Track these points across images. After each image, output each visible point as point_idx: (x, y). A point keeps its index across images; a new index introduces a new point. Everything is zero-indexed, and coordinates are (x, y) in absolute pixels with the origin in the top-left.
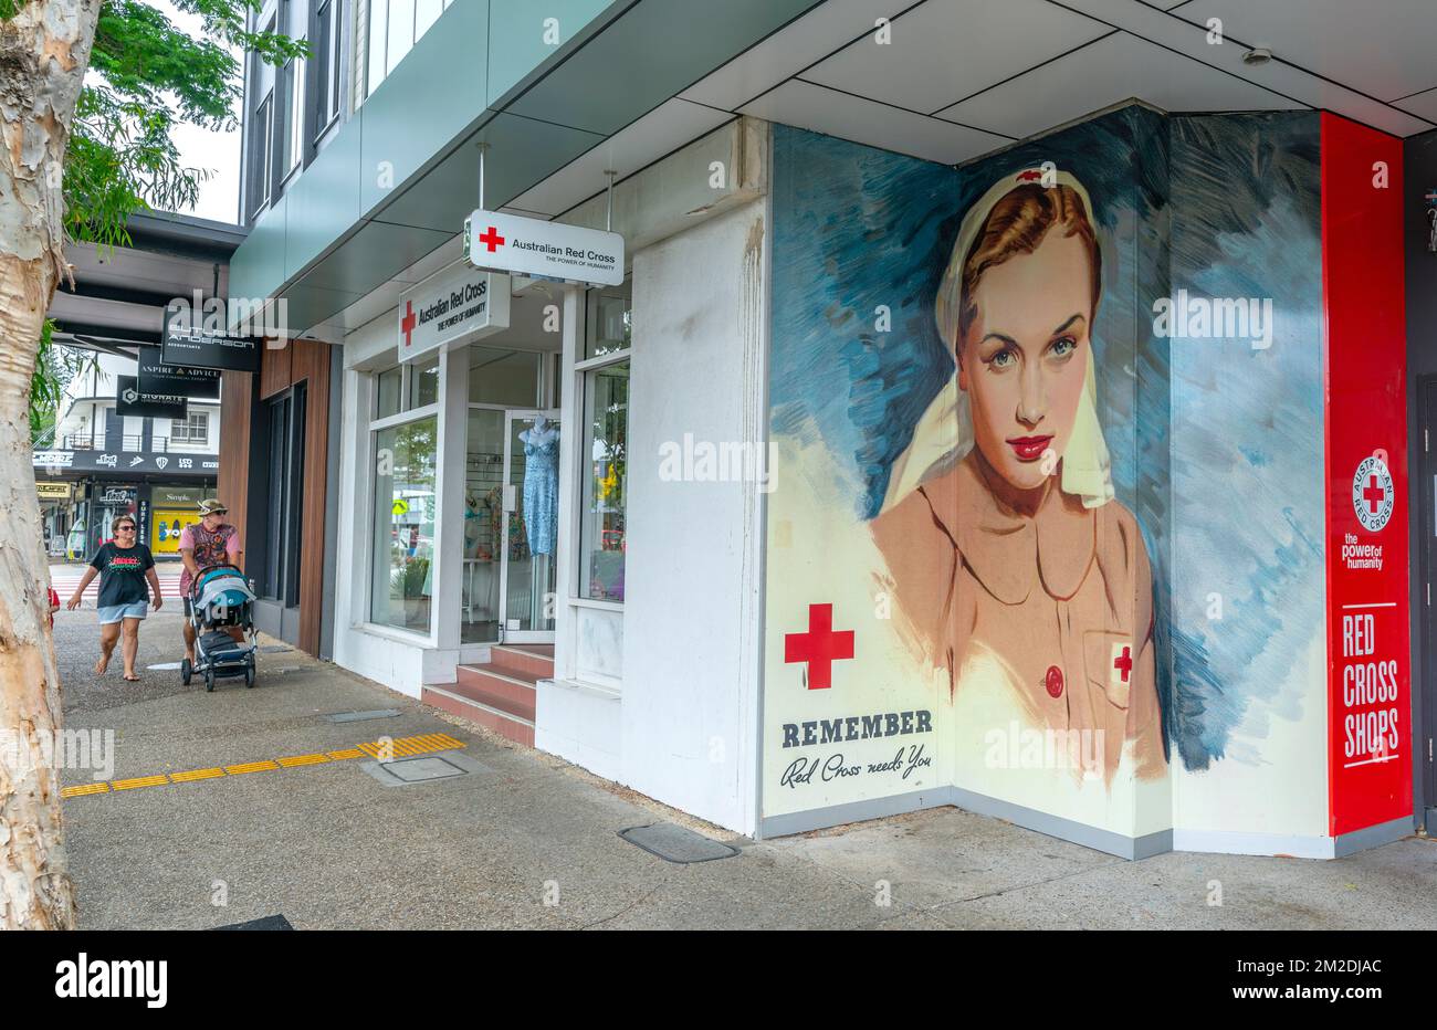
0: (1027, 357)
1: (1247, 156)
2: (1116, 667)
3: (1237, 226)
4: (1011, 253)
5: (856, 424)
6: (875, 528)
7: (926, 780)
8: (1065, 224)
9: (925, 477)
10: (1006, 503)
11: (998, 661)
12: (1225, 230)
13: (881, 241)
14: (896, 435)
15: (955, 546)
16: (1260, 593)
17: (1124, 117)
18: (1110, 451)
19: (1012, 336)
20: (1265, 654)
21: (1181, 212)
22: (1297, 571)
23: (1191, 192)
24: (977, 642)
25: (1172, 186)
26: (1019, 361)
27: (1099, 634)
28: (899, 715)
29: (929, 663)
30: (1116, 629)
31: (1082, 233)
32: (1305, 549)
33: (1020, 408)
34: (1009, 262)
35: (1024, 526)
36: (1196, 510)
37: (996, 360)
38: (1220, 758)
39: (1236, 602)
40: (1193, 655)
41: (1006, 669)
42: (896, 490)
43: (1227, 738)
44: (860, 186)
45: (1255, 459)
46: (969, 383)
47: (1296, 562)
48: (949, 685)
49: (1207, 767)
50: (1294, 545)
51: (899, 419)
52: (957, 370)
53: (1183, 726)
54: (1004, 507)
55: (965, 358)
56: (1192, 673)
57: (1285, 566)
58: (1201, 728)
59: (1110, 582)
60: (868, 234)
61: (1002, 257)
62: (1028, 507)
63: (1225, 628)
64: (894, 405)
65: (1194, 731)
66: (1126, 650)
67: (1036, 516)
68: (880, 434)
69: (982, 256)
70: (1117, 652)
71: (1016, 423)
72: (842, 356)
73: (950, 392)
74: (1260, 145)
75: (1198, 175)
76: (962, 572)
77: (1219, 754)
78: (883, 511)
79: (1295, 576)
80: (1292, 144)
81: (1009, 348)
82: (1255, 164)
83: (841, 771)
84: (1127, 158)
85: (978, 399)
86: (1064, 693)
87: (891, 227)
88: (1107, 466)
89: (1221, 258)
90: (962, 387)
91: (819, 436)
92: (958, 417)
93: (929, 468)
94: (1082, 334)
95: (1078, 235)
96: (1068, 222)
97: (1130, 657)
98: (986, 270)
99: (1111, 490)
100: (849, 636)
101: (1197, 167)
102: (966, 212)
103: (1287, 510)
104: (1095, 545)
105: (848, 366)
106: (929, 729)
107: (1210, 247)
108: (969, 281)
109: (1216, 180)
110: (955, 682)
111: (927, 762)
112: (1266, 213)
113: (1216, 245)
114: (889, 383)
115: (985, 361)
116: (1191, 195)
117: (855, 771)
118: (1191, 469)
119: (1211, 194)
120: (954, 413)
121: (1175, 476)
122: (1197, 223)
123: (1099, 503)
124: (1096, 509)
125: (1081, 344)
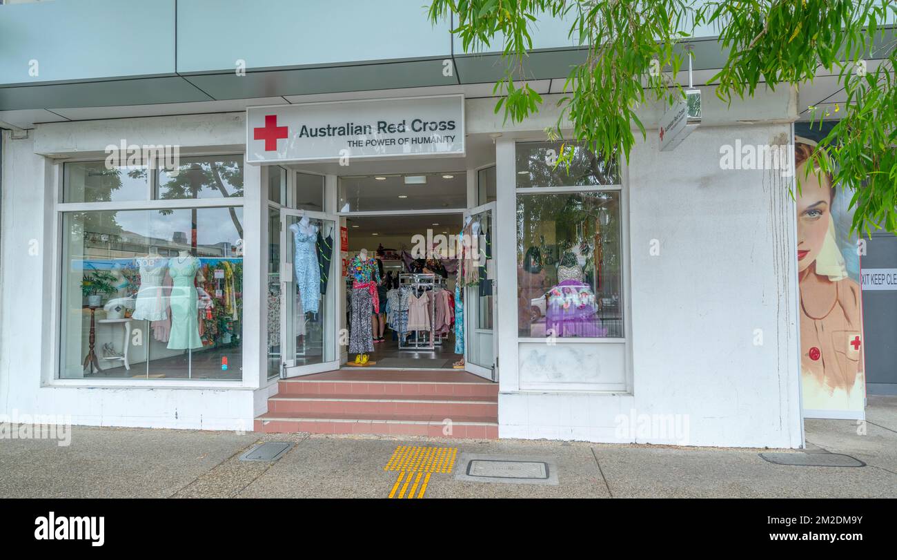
2: (851, 344)
27: (842, 332)
30: (851, 330)
59: (847, 312)
66: (857, 338)
70: (852, 338)
86: (821, 358)
94: (825, 209)
97: (860, 340)
99: (846, 274)
104: (837, 296)
123: (839, 279)
124: (837, 282)
125: (824, 213)
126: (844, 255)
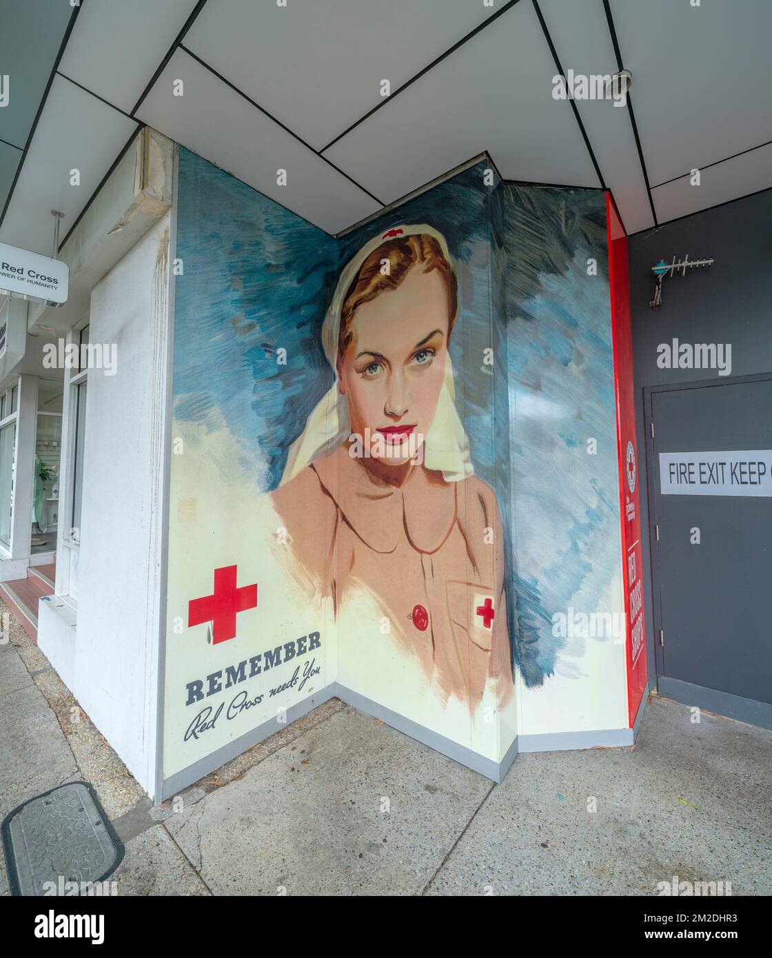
0: (393, 366)
1: (557, 219)
2: (478, 614)
3: (553, 269)
4: (379, 291)
5: (259, 414)
6: (275, 498)
7: (317, 684)
8: (424, 264)
9: (315, 456)
10: (377, 476)
11: (371, 594)
12: (544, 271)
13: (281, 274)
14: (292, 424)
15: (337, 506)
16: (575, 544)
17: (476, 171)
18: (468, 435)
19: (380, 352)
20: (580, 591)
21: (513, 255)
22: (601, 527)
23: (519, 241)
24: (354, 578)
25: (506, 236)
26: (386, 370)
27: (463, 585)
28: (296, 642)
29: (318, 595)
30: (479, 583)
31: (439, 268)
32: (606, 510)
33: (388, 404)
34: (378, 298)
35: (392, 493)
36: (530, 481)
37: (368, 371)
38: (551, 675)
39: (559, 552)
40: (530, 595)
41: (378, 601)
42: (292, 467)
43: (556, 659)
44: (263, 228)
45: (570, 443)
46: (346, 388)
47: (601, 520)
48: (333, 607)
49: (542, 684)
50: (599, 507)
51: (294, 412)
52: (337, 380)
53: (523, 652)
54: (374, 478)
55: (344, 370)
56: (529, 610)
57: (594, 523)
58: (537, 653)
59: (471, 544)
60: (269, 265)
61: (372, 295)
62: (396, 479)
63: (552, 573)
64: (291, 402)
65: (532, 655)
66: (488, 602)
67: (402, 486)
68: (280, 423)
69: (356, 297)
70: (479, 601)
71: (384, 416)
72: (247, 358)
73: (333, 396)
74: (566, 212)
75: (524, 229)
76: (342, 526)
77: (550, 671)
78: (282, 484)
79: (600, 530)
80: (587, 213)
81: (378, 361)
82: (563, 225)
83: (245, 705)
84: (480, 202)
85: (354, 400)
86: (429, 628)
87: (288, 265)
88: (466, 448)
89: (541, 291)
90: (341, 392)
91: (224, 423)
92: (339, 413)
93: (318, 450)
94: (440, 346)
95: (435, 269)
96: (426, 261)
97: (493, 607)
98: (359, 307)
99: (470, 468)
100: (252, 590)
101: (524, 224)
102: (343, 269)
103: (593, 481)
104: (456, 512)
105: (252, 367)
106: (319, 645)
107: (534, 283)
108: (345, 317)
109: (535, 233)
110: (337, 605)
111: (317, 671)
112: (572, 261)
113: (538, 282)
114: (286, 385)
115: (358, 372)
116: (520, 244)
117: (259, 699)
118: (524, 450)
119: (533, 244)
120: (335, 411)
121: (514, 456)
122: (524, 264)
123: (459, 478)
124: (456, 483)
125: (440, 353)
126: (468, 430)
